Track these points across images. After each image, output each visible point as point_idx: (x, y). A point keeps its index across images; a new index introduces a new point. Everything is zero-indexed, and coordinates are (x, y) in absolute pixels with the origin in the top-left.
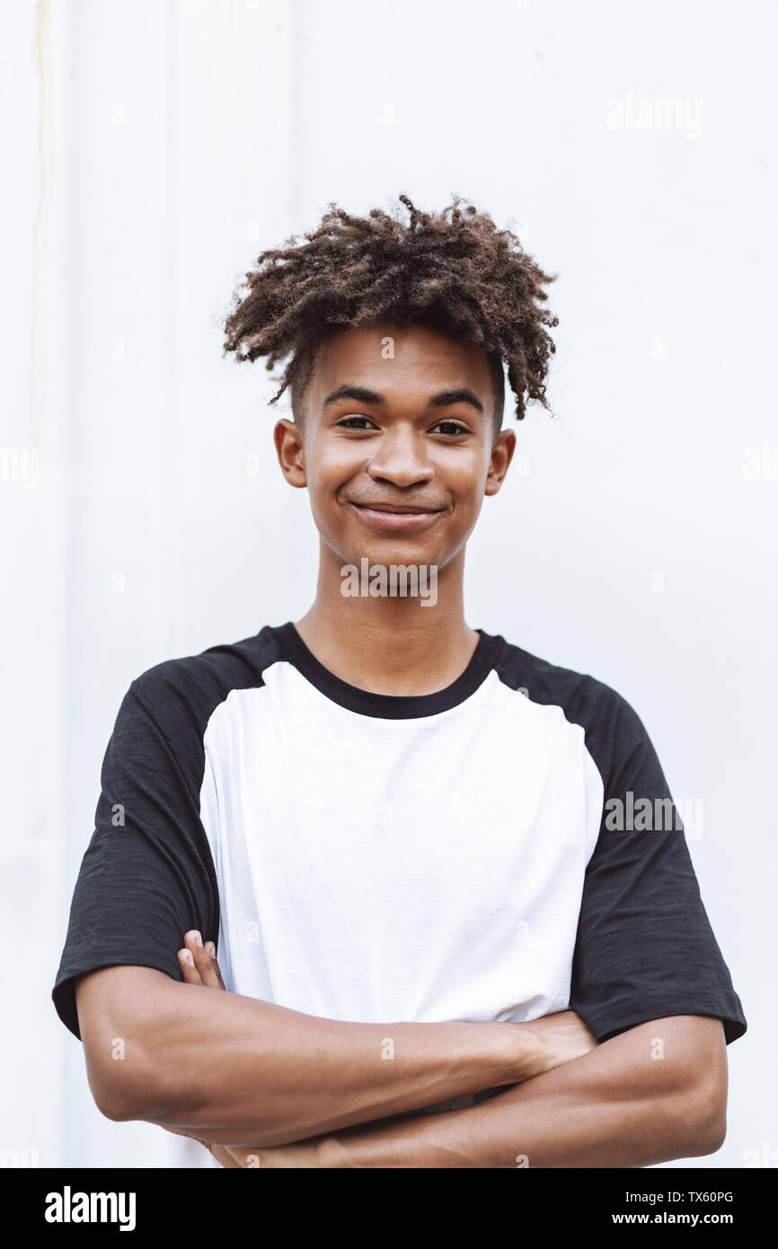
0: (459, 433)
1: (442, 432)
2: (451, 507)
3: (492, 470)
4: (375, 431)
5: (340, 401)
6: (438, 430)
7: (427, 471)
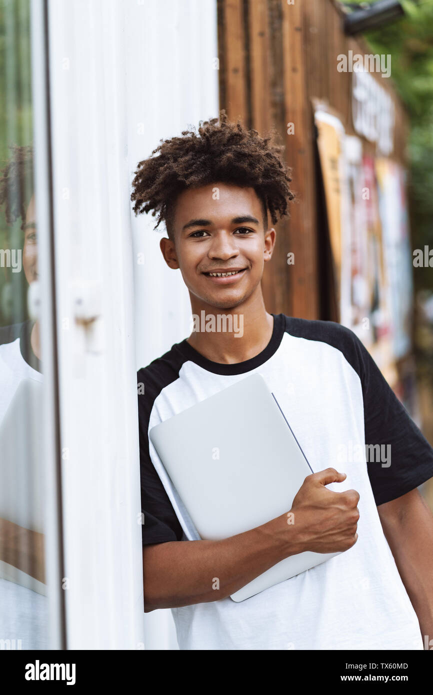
0: (248, 233)
1: (240, 233)
2: (250, 267)
3: (266, 249)
4: (208, 237)
5: (191, 228)
6: (238, 232)
7: (236, 252)
